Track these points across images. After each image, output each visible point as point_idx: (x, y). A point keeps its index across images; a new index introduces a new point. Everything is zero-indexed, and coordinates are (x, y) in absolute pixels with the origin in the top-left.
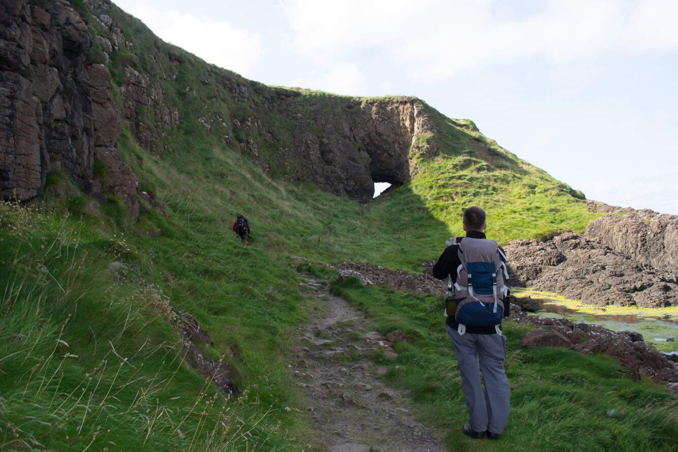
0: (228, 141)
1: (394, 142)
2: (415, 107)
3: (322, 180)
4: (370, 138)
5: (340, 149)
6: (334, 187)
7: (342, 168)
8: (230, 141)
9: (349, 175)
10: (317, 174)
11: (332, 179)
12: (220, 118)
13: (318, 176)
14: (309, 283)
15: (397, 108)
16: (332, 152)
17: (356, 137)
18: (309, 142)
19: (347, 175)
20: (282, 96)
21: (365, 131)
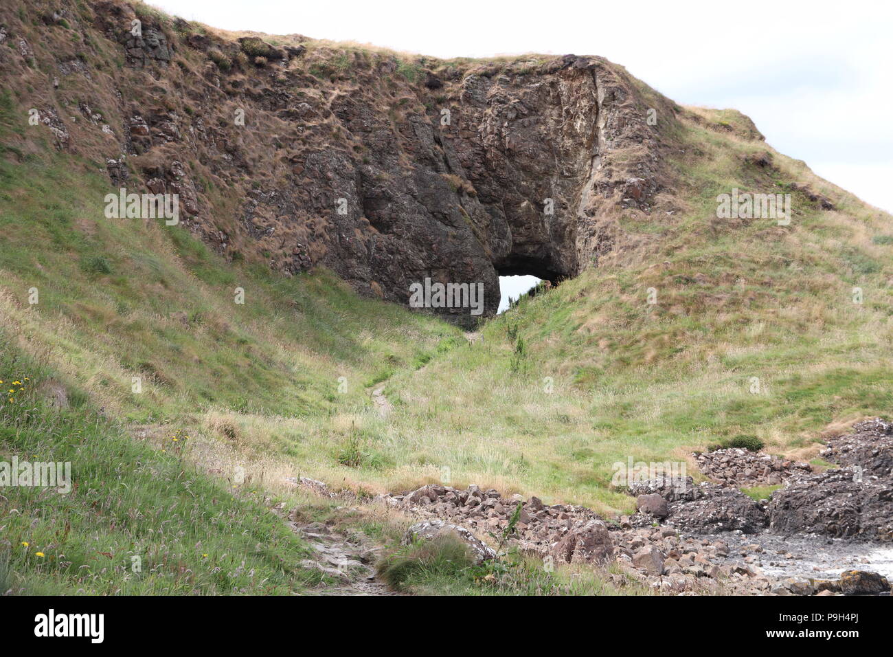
0: (117, 172)
1: (546, 173)
2: (598, 81)
3: (364, 271)
4: (486, 163)
5: (410, 192)
6: (395, 289)
7: (417, 240)
8: (122, 174)
9: (435, 257)
10: (352, 255)
11: (390, 268)
12: (94, 113)
13: (354, 262)
14: (327, 558)
15: (553, 84)
16: (390, 199)
17: (452, 162)
18: (330, 174)
19: (430, 257)
20: (259, 59)
21: (473, 145)
